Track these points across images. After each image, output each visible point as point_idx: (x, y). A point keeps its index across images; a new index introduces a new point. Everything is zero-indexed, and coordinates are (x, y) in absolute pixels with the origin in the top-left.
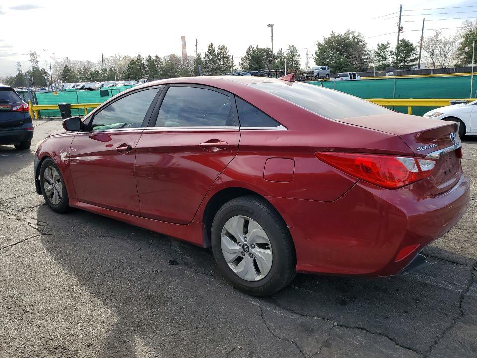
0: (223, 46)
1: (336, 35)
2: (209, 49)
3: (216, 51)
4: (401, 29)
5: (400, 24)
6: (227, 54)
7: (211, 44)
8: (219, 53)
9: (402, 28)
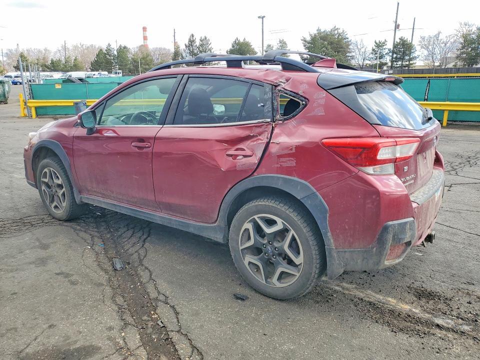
0: (206, 38)
1: (322, 31)
2: (190, 41)
3: (198, 43)
4: (397, 27)
5: (396, 22)
6: (210, 47)
7: (192, 35)
8: (201, 45)
9: (399, 25)
